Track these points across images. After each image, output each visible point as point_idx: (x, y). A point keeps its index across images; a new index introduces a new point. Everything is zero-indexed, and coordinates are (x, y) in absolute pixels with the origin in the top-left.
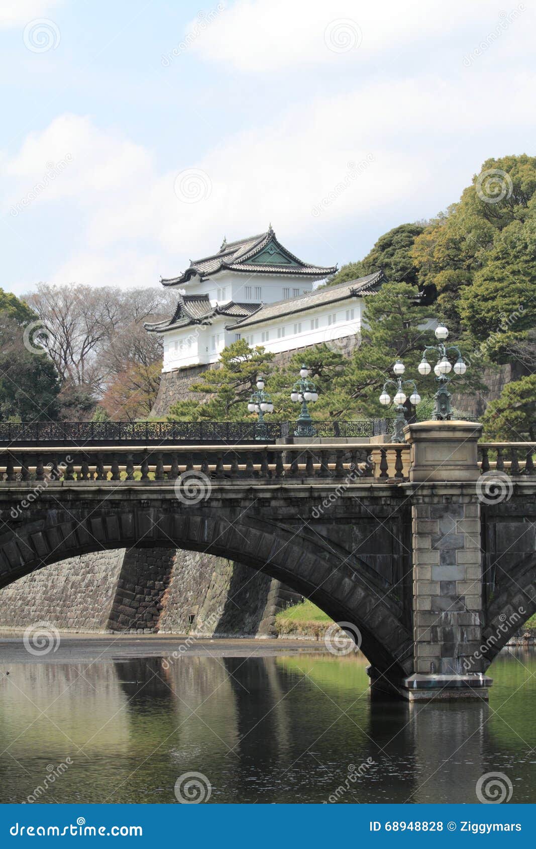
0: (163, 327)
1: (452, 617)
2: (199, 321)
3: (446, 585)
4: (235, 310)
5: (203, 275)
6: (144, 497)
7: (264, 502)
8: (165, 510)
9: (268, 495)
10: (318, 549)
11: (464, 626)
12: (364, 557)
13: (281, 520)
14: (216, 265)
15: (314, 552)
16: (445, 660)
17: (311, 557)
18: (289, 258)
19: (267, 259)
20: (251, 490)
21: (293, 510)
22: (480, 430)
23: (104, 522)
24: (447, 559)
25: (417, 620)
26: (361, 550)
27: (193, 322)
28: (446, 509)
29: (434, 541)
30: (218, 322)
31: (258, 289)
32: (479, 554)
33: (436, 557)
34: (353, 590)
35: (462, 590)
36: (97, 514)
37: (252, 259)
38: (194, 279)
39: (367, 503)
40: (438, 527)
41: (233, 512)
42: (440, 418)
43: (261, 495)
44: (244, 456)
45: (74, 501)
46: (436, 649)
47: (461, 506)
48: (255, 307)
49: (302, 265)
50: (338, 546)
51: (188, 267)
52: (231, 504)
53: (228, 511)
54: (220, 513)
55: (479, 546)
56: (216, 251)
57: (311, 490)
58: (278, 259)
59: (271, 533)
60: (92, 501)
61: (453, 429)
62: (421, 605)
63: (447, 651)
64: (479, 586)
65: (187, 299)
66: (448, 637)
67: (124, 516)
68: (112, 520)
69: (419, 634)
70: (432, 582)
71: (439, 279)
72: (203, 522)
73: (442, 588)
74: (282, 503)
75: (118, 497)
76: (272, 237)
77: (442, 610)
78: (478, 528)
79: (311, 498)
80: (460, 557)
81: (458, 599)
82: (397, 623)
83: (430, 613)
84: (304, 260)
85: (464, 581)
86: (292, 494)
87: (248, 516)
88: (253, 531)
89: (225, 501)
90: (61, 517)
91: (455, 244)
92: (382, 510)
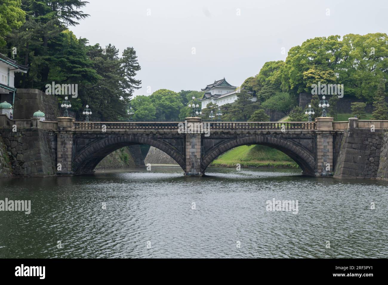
0: (201, 100)
1: (194, 160)
2: (208, 98)
3: (193, 153)
4: (216, 96)
5: (209, 88)
6: (129, 133)
7: (155, 134)
8: (134, 136)
9: (155, 133)
10: (166, 145)
11: (196, 162)
12: (176, 146)
13: (159, 138)
14: (212, 86)
15: (165, 145)
16: (192, 169)
17: (165, 146)
18: (228, 84)
19: (223, 85)
20: (151, 132)
21: (161, 136)
22: (201, 119)
23: (120, 138)
24: (193, 147)
25: (187, 160)
26: (175, 145)
27: (207, 98)
28: (193, 136)
29: (190, 143)
30: (212, 98)
31: (221, 91)
32: (200, 146)
33: (191, 147)
34: (173, 154)
35: (196, 154)
36: (119, 137)
37: (220, 85)
38: (208, 89)
39: (177, 135)
40: (191, 140)
41: (148, 136)
42: (192, 117)
43: (154, 133)
44: (151, 125)
45: (114, 134)
46: (190, 167)
47: (196, 136)
48: (220, 95)
49: (231, 86)
50: (170, 144)
51: (206, 86)
52: (148, 135)
53: (147, 136)
54: (145, 137)
55: (200, 144)
56: (213, 83)
57: (164, 132)
58: (226, 85)
59: (156, 141)
60: (118, 134)
61: (195, 119)
62: (188, 157)
63: (193, 167)
64: (200, 153)
65: (206, 93)
66: (193, 164)
67: (125, 137)
68: (122, 138)
69: (187, 163)
70: (190, 152)
71: (256, 89)
72: (141, 139)
73: (192, 153)
74: (159, 135)
75: (123, 133)
76: (224, 80)
77: (191, 158)
78: (200, 140)
79: (165, 134)
80: (196, 147)
81: (195, 156)
82: (183, 161)
83: (189, 159)
84: (232, 85)
85: (197, 152)
86: (161, 133)
87: (151, 138)
88: (152, 140)
89: (146, 134)
90: (111, 137)
91: (259, 81)
92: (180, 136)
